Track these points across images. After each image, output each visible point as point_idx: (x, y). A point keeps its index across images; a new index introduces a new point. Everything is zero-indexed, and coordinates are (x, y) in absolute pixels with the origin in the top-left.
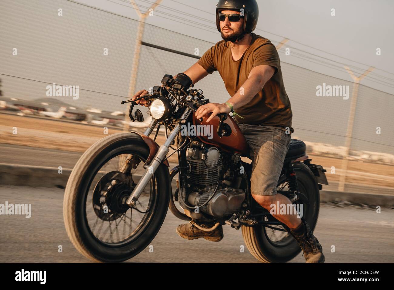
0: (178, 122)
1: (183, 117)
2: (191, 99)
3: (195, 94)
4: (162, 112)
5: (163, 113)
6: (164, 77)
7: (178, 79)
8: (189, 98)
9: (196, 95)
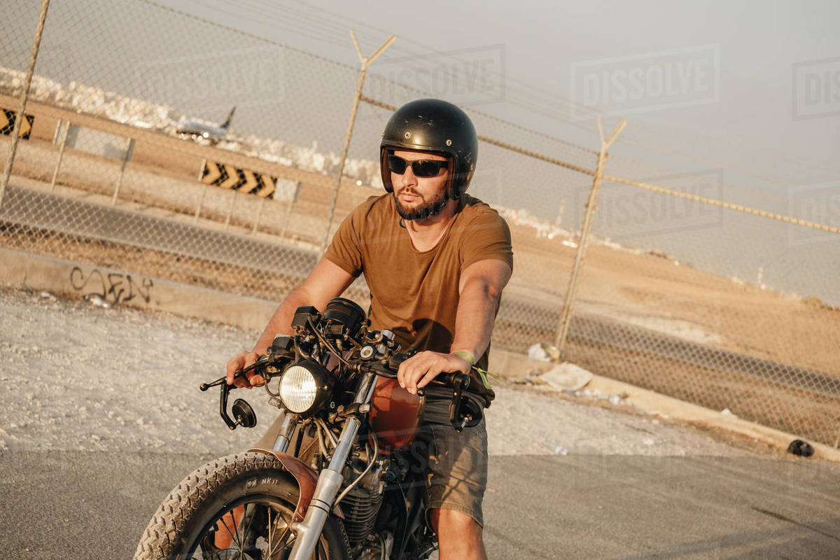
0: (352, 411)
1: (359, 399)
2: (370, 354)
3: (379, 341)
4: (310, 395)
5: (314, 395)
6: (296, 312)
7: (331, 312)
8: (366, 352)
9: (380, 343)
